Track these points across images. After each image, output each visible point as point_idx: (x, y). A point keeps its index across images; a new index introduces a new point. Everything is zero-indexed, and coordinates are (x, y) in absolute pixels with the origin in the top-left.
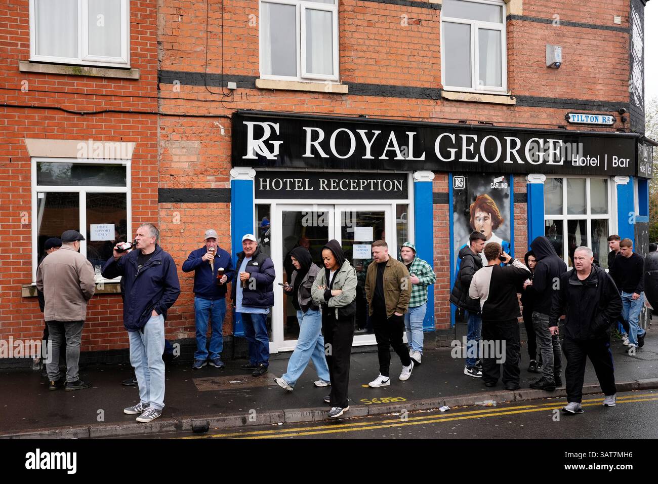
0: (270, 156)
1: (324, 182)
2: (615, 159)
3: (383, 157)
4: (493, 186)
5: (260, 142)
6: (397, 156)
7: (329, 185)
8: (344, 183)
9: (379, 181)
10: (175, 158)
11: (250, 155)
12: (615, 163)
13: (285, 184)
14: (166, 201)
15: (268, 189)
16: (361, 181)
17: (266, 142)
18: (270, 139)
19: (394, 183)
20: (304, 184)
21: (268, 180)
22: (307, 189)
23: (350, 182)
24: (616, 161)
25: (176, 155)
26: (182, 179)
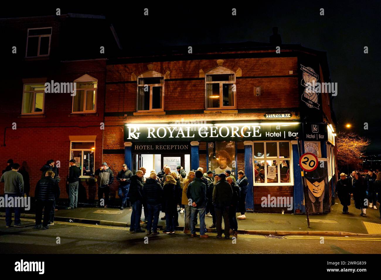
0: (136, 138)
1: (157, 146)
2: (290, 133)
3: (177, 137)
4: (227, 146)
5: (133, 134)
6: (182, 136)
7: (159, 148)
8: (165, 147)
9: (179, 146)
10: (108, 140)
11: (129, 138)
12: (290, 135)
13: (143, 147)
14: (105, 153)
15: (138, 149)
16: (171, 146)
17: (135, 134)
18: (136, 132)
19: (184, 146)
20: (150, 147)
21: (138, 146)
22: (151, 149)
23: (167, 146)
24: (291, 134)
25: (108, 139)
26: (110, 146)
